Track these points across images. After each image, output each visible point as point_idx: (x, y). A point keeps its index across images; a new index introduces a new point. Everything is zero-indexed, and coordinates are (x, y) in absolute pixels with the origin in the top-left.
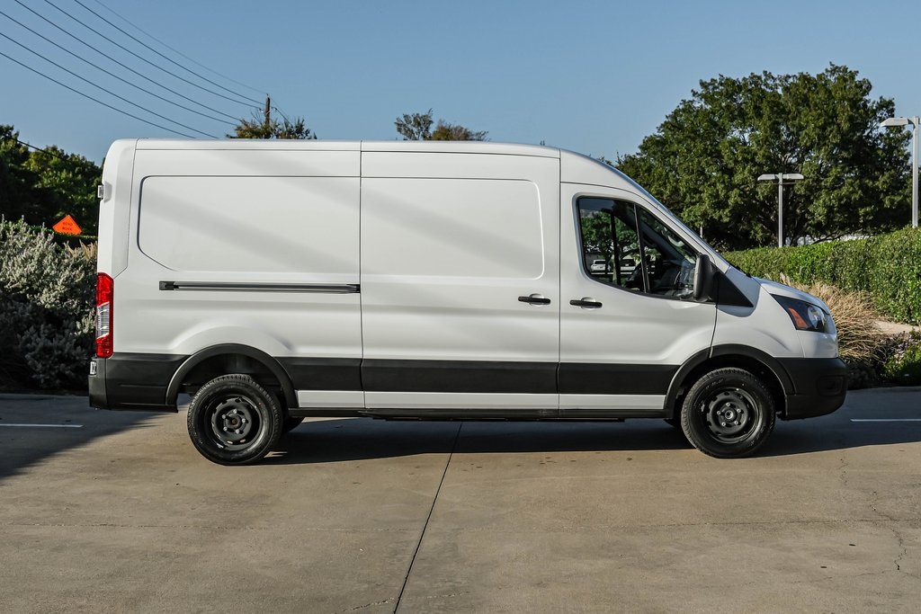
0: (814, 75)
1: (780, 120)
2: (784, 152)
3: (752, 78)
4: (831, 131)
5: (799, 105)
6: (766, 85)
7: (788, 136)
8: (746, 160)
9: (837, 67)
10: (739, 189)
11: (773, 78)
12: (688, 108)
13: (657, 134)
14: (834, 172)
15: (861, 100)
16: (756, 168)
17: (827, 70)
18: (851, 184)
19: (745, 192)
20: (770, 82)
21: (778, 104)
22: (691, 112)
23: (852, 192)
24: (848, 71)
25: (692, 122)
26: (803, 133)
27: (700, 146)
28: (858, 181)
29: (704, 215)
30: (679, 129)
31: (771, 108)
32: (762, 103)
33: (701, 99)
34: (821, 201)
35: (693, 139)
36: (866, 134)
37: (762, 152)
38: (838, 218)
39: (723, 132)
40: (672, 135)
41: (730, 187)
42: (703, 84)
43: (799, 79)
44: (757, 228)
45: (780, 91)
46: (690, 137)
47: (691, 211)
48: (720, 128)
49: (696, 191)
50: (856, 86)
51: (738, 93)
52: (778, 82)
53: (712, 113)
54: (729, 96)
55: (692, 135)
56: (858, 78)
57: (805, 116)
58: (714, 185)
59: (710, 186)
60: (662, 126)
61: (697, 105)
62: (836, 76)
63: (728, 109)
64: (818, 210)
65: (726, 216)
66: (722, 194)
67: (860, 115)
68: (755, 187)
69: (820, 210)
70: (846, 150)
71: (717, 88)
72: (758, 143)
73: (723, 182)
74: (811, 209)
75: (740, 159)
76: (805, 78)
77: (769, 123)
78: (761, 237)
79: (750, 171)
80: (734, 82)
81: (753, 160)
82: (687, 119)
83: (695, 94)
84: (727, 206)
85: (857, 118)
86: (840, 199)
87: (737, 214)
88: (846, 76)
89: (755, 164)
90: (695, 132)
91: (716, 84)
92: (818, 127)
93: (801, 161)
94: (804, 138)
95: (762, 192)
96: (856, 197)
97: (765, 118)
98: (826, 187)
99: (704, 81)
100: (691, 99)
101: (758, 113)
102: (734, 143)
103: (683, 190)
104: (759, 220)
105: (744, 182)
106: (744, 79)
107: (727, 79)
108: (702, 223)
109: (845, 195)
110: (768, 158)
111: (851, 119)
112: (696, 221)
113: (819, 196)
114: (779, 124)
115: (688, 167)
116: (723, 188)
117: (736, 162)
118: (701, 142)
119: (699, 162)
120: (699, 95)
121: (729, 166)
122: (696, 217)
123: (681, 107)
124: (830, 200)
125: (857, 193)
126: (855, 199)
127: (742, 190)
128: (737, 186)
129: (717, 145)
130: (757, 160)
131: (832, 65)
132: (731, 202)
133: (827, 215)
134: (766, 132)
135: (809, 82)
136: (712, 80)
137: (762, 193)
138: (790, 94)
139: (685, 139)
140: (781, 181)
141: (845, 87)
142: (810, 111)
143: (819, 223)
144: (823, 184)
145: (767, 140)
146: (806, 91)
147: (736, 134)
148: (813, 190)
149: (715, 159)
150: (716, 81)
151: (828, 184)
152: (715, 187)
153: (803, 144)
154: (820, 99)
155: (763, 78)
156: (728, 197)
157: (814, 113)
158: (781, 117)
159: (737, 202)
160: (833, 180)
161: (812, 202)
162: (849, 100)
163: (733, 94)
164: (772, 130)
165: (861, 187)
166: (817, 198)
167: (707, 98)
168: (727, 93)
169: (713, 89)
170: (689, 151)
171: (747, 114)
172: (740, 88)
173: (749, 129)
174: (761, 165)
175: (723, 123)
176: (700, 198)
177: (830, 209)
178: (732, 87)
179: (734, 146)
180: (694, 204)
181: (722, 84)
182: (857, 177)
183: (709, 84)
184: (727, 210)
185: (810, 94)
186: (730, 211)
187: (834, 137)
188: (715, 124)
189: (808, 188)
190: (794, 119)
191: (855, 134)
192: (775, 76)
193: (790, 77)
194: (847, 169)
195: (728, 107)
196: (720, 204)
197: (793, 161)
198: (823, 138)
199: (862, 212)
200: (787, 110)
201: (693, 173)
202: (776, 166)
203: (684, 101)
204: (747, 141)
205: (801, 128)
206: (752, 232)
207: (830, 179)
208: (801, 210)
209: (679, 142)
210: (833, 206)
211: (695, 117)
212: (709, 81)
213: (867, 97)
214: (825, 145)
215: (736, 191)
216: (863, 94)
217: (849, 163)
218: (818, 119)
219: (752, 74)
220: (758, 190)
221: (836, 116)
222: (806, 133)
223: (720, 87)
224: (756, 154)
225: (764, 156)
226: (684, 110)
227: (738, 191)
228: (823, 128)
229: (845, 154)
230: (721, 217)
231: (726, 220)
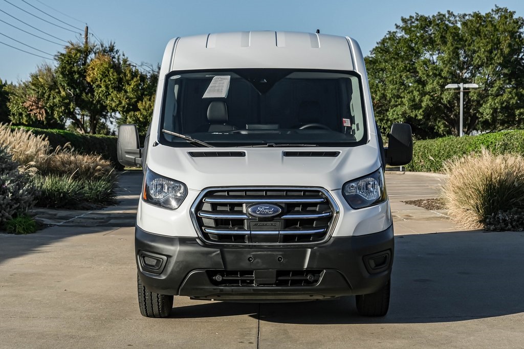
0: (483, 14)
1: (459, 46)
2: (461, 69)
3: (439, 16)
4: (496, 54)
5: (473, 35)
6: (449, 21)
7: (465, 58)
8: (435, 75)
9: (500, 9)
10: (429, 95)
11: (454, 16)
12: (392, 37)
13: (370, 56)
14: (498, 84)
15: (517, 32)
16: (442, 80)
17: (493, 10)
18: (510, 93)
19: (434, 98)
20: (452, 19)
21: (458, 35)
22: (394, 40)
23: (511, 98)
24: (508, 11)
25: (396, 48)
26: (476, 55)
27: (401, 65)
28: (515, 90)
29: (404, 114)
30: (386, 52)
31: (453, 37)
32: (446, 33)
33: (402, 31)
34: (488, 105)
35: (396, 59)
36: (520, 57)
37: (447, 69)
38: (500, 117)
39: (418, 54)
40: (381, 57)
41: (423, 94)
42: (404, 20)
43: (473, 17)
44: (439, 125)
45: (459, 25)
46: (394, 58)
47: (394, 111)
48: (416, 52)
49: (399, 97)
50: (514, 22)
51: (429, 26)
52: (458, 19)
53: (410, 40)
54: (423, 28)
55: (396, 57)
56: (515, 17)
57: (478, 43)
58: (412, 91)
59: (409, 93)
60: (374, 50)
61: (399, 35)
62: (499, 14)
63: (422, 38)
64: (486, 111)
65: (420, 114)
66: (417, 99)
67: (517, 42)
68: (441, 94)
69: (488, 111)
70: (506, 68)
71: (413, 22)
72: (444, 63)
73: (419, 91)
74: (481, 110)
75: (431, 74)
76: (477, 16)
77: (451, 48)
78: (443, 131)
79: (438, 83)
80: (426, 19)
81: (440, 75)
82: (392, 45)
83: (397, 27)
84: (421, 107)
85: (514, 45)
86: (502, 103)
87: (428, 114)
88: (506, 15)
89: (442, 77)
90: (397, 54)
91: (413, 20)
92: (487, 51)
93: (473, 75)
94: (476, 59)
95: (446, 97)
96: (513, 101)
97: (449, 44)
98: (492, 95)
99: (404, 18)
100: (395, 31)
101: (444, 42)
102: (425, 63)
103: (389, 96)
104: (443, 118)
105: (434, 90)
106: (433, 16)
107: (421, 16)
108: (402, 120)
109: (505, 100)
110: (451, 73)
111: (510, 45)
112: (398, 118)
113: (487, 101)
114: (458, 48)
115: (393, 79)
116: (419, 95)
117: (428, 76)
118: (402, 62)
119: (401, 76)
120: (401, 28)
121: (423, 79)
122: (398, 115)
123: (387, 36)
124: (495, 104)
125: (514, 99)
126: (513, 103)
127: (432, 96)
128: (429, 93)
129: (413, 64)
130: (442, 75)
131: (496, 7)
132: (424, 104)
133: (492, 115)
134: (450, 55)
135: (480, 19)
136: (411, 17)
137: (447, 99)
138: (467, 27)
139: (391, 59)
140: (462, 89)
141: (506, 22)
142: (481, 39)
143: (487, 121)
144: (490, 92)
145: (450, 60)
146: (478, 25)
147: (427, 56)
148: (483, 96)
149: (412, 74)
150: (413, 17)
151: (494, 92)
152: (412, 93)
153: (476, 63)
154: (489, 31)
155: (447, 16)
156: (421, 101)
157: (484, 41)
158: (460, 44)
159: (428, 105)
160: (497, 90)
161: (481, 105)
162: (509, 32)
163: (425, 27)
164: (454, 53)
165: (517, 94)
166: (486, 102)
167: (407, 30)
168: (421, 27)
169: (411, 24)
170: (394, 68)
171: (435, 42)
172: (430, 22)
173: (437, 52)
174: (445, 78)
175: (418, 48)
176: (402, 102)
177: (495, 110)
178: (425, 22)
179: (426, 65)
180: (396, 106)
181: (417, 20)
182: (513, 88)
183: (408, 20)
184: (421, 111)
185: (481, 27)
186: (423, 111)
187: (498, 58)
188: (412, 49)
189: (479, 95)
190: (469, 45)
191: (512, 57)
192: (456, 14)
193: (466, 15)
194: (507, 81)
195: (422, 36)
196: (416, 106)
197: (468, 76)
198: (490, 59)
199: (517, 112)
200: (464, 38)
201: (396, 84)
202: (457, 79)
203: (390, 32)
204: (435, 61)
205: (474, 52)
206: (436, 127)
207: (495, 89)
208: (473, 110)
209: (386, 62)
210: (497, 108)
211: (398, 43)
212: (408, 17)
213: (521, 30)
214: (491, 64)
215: (427, 96)
216: (519, 28)
217: (509, 77)
218: (487, 45)
219: (439, 13)
220: (443, 96)
221: (500, 43)
222: (478, 56)
223: (416, 22)
224: (442, 70)
225: (448, 72)
226: (389, 39)
227: (429, 97)
228: (491, 52)
229: (506, 71)
230: (416, 116)
231: (420, 117)
